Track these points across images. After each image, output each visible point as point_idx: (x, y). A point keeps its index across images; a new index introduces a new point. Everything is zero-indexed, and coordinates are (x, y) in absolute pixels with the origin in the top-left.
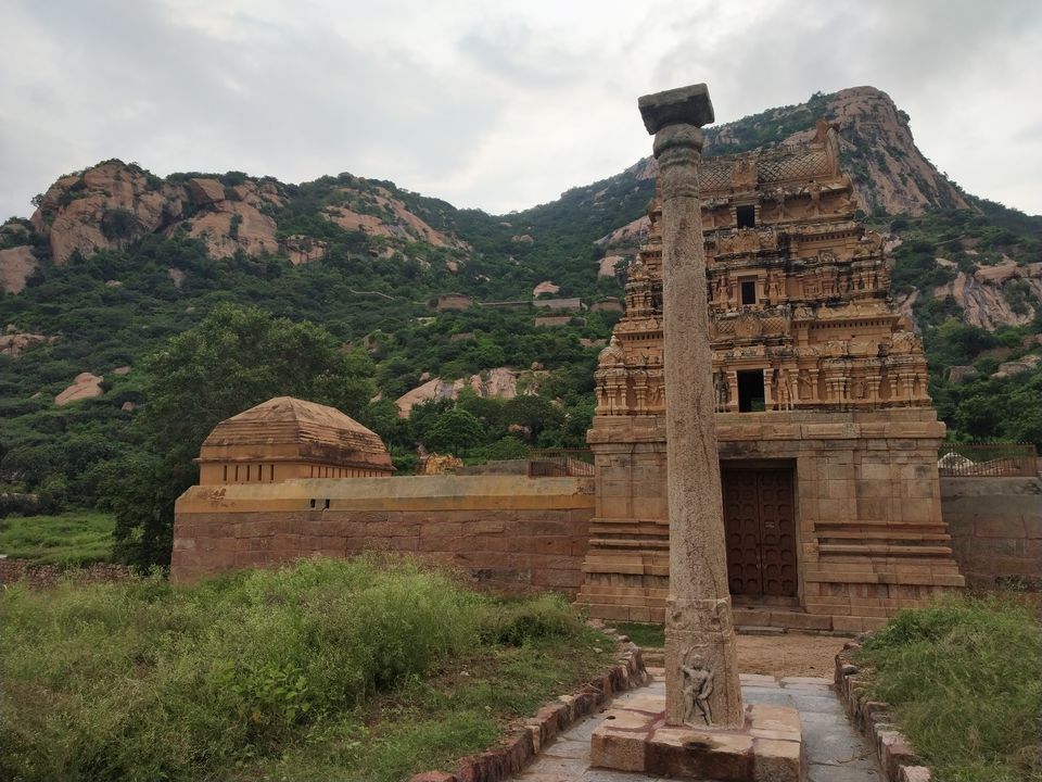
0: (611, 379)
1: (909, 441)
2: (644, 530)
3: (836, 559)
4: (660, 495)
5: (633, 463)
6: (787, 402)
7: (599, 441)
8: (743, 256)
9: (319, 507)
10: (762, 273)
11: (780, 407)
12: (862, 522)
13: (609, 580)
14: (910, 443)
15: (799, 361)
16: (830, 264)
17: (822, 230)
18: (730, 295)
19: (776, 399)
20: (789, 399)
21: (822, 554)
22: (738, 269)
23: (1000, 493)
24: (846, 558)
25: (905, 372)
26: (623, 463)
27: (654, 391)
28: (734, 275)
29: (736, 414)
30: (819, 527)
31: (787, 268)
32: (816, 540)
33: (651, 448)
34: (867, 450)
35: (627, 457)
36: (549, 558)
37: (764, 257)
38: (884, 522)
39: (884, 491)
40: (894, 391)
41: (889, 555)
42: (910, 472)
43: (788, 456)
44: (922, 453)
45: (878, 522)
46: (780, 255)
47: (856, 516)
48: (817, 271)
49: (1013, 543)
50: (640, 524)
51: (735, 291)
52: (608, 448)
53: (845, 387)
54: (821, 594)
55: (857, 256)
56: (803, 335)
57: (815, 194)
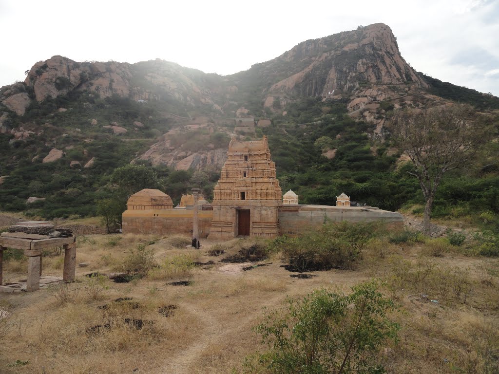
0: (217, 192)
1: (270, 207)
4: (225, 216)
6: (249, 198)
8: (244, 167)
9: (156, 216)
10: (247, 171)
12: (261, 222)
15: (252, 190)
18: (241, 175)
19: (247, 198)
21: (254, 227)
24: (257, 228)
26: (219, 209)
28: (242, 171)
29: (240, 200)
30: (253, 223)
31: (252, 170)
32: (252, 225)
34: (263, 208)
36: (207, 228)
37: (248, 168)
38: (264, 222)
39: (265, 216)
41: (264, 228)
42: (270, 213)
43: (249, 209)
46: (251, 167)
47: (260, 220)
48: (258, 171)
49: (292, 225)
50: (221, 222)
52: (216, 206)
53: (260, 196)
54: (253, 235)
56: (254, 184)
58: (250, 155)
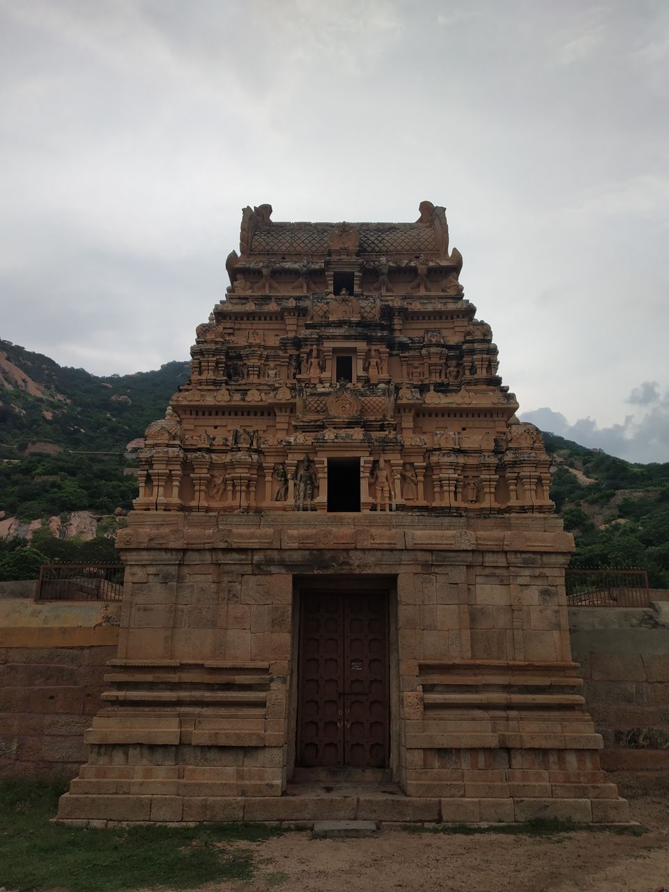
0: (160, 461)
1: (532, 556)
2: (187, 677)
3: (445, 713)
4: (213, 624)
5: (180, 578)
6: (387, 501)
7: (133, 546)
8: (340, 324)
10: (361, 346)
11: (379, 508)
12: (478, 662)
13: (126, 754)
14: (533, 558)
15: (402, 450)
16: (438, 345)
17: (430, 308)
18: (323, 369)
19: (375, 497)
20: (390, 498)
21: (428, 707)
22: (333, 338)
23: (617, 627)
24: (458, 712)
25: (526, 471)
26: (166, 579)
27: (219, 481)
28: (328, 345)
29: (323, 513)
30: (424, 669)
31: (391, 346)
32: (420, 688)
33: (208, 557)
34: (483, 566)
35: (173, 570)
36: (48, 719)
37: (364, 329)
38: (502, 662)
39: (503, 621)
40: (513, 494)
41: (509, 707)
42: (532, 596)
43: (386, 571)
44: (547, 572)
45: (496, 662)
46: (383, 328)
47: (469, 654)
48: (424, 351)
49: (632, 689)
50: (182, 667)
51: (329, 364)
52: (145, 556)
53: (456, 487)
54: (425, 766)
55: (468, 338)
56: (408, 422)
57: (422, 269)
58: (371, 275)
